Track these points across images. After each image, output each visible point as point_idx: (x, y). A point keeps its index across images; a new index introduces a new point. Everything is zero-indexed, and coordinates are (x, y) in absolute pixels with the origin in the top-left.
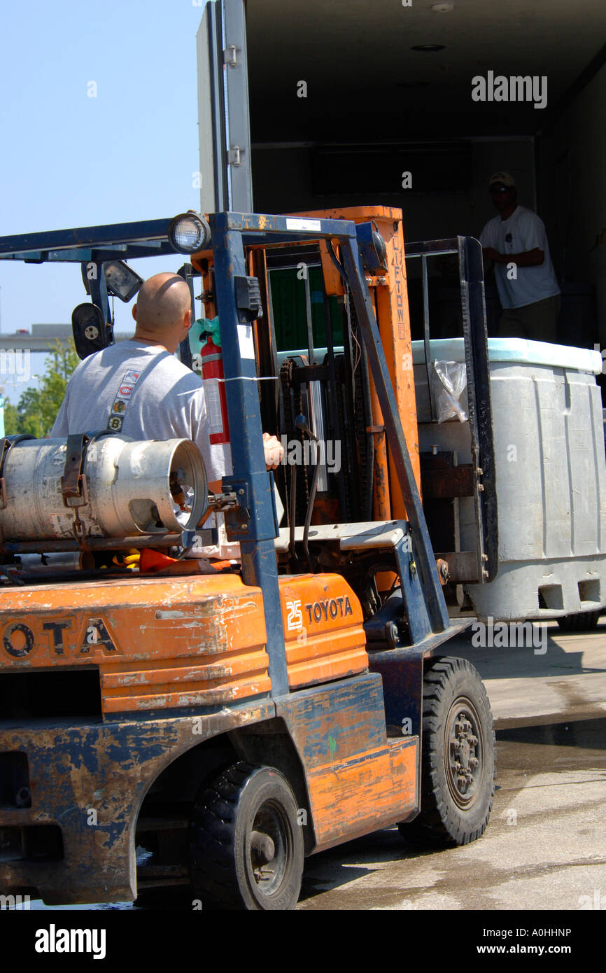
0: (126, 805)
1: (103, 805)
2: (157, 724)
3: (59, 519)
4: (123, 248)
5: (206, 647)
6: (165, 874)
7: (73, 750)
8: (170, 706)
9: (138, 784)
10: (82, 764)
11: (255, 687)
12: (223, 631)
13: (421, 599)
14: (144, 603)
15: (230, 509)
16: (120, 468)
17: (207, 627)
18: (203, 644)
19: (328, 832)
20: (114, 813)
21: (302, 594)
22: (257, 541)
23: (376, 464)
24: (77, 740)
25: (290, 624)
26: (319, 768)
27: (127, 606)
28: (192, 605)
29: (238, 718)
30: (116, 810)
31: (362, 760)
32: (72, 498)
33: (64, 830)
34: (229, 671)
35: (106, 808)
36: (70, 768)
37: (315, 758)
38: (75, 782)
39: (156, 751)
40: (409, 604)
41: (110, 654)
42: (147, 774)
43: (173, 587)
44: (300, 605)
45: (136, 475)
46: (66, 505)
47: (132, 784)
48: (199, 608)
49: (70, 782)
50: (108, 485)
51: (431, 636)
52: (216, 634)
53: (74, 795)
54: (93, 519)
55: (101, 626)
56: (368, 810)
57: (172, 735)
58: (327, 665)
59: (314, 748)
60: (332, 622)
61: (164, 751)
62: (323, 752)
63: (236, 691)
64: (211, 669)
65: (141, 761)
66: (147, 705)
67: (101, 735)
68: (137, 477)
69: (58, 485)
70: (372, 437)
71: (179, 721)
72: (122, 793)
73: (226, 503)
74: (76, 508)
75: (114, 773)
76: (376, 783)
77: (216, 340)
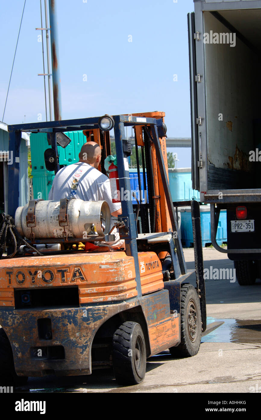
0: (88, 338)
1: (80, 338)
2: (100, 308)
3: (57, 231)
4: (65, 127)
5: (118, 279)
6: (100, 364)
7: (69, 317)
8: (105, 301)
9: (93, 330)
10: (72, 323)
11: (133, 294)
12: (123, 273)
13: (178, 262)
14: (95, 262)
15: (122, 227)
16: (81, 212)
17: (118, 271)
18: (117, 278)
19: (154, 349)
20: (84, 341)
21: (145, 260)
22: (131, 239)
23: (156, 210)
24: (70, 314)
25: (141, 271)
26: (152, 325)
27: (89, 264)
28: (113, 263)
29: (128, 305)
30: (84, 340)
31: (164, 322)
32: (62, 223)
33: (65, 348)
34: (126, 288)
35: (81, 339)
36: (67, 325)
37: (150, 321)
38: (69, 329)
39: (99, 318)
40: (174, 264)
41: (83, 281)
42: (96, 326)
43: (105, 256)
44: (144, 263)
45: (87, 214)
46: (60, 225)
47: (91, 330)
48: (115, 264)
49: (67, 330)
50: (76, 218)
51: (181, 276)
52: (121, 274)
53: (69, 335)
54: (70, 231)
55: (79, 271)
56: (165, 341)
57: (106, 311)
58: (152, 286)
59: (150, 317)
60: (154, 270)
61: (102, 318)
62: (153, 319)
63: (128, 295)
64: (119, 287)
65: (94, 322)
66: (96, 301)
67: (79, 312)
68: (88, 215)
69: (56, 218)
70: (155, 200)
71: (108, 306)
72: (87, 334)
73: (120, 225)
74: (64, 226)
75: (84, 326)
76: (167, 331)
77: (115, 164)
